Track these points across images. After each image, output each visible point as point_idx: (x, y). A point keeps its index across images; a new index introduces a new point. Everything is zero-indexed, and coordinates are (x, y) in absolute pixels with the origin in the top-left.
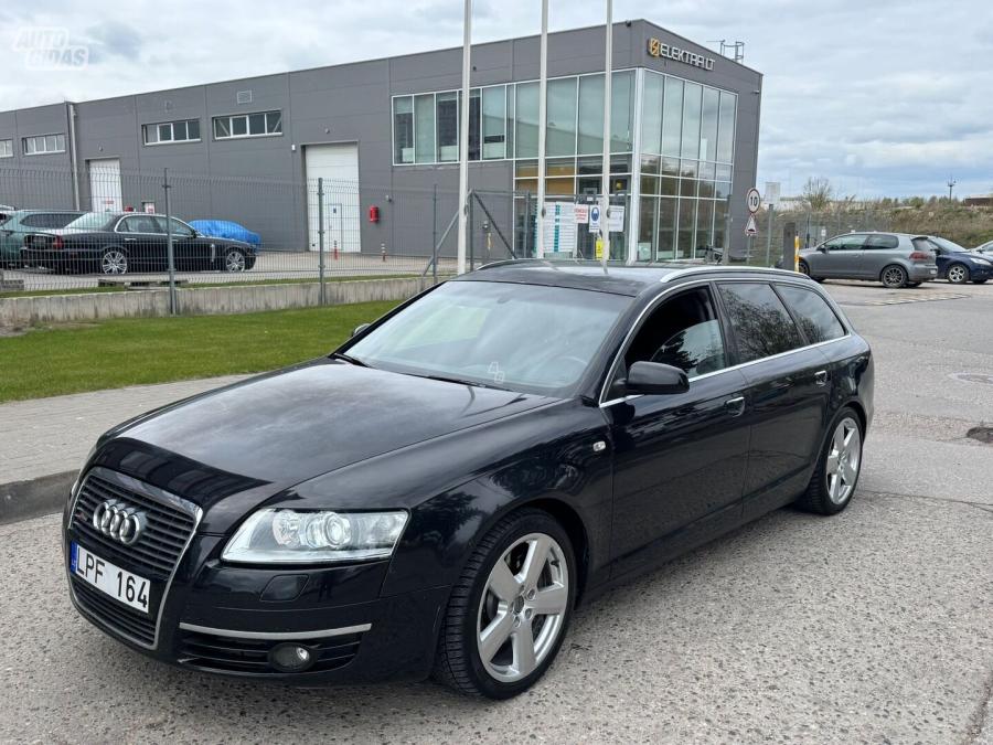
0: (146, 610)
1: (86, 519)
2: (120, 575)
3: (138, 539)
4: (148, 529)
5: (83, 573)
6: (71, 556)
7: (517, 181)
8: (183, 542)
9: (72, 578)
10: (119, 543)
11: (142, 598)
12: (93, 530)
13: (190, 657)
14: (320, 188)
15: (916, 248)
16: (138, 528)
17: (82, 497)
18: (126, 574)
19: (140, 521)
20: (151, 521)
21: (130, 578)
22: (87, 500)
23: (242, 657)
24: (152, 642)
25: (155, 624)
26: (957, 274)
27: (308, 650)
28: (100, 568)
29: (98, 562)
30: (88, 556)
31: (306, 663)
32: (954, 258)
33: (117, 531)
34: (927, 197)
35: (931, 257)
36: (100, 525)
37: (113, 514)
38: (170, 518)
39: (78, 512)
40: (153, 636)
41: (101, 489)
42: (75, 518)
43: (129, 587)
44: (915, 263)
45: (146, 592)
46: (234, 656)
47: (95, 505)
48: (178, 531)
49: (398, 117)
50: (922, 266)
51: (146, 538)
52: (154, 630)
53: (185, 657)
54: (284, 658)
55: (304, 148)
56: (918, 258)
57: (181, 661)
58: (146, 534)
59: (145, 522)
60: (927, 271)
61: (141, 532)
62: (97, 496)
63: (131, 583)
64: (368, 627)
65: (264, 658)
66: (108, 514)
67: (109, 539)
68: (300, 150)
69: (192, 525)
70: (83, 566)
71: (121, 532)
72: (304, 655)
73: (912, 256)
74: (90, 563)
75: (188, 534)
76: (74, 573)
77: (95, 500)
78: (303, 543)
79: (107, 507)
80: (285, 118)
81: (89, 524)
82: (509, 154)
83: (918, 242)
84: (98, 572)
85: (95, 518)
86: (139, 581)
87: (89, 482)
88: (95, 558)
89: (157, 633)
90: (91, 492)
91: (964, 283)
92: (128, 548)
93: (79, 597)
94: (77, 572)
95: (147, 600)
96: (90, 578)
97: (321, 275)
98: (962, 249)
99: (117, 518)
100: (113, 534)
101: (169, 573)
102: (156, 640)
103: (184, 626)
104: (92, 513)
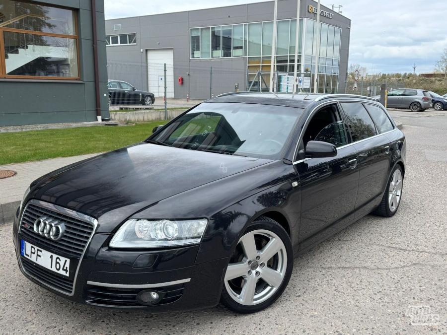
0: (68, 275)
1: (29, 227)
2: (51, 257)
3: (61, 237)
4: (66, 232)
5: (28, 256)
6: (20, 248)
7: (249, 66)
8: (88, 238)
9: (22, 259)
10: (50, 240)
11: (65, 268)
12: (34, 233)
13: (92, 299)
14: (165, 68)
15: (425, 95)
16: (61, 231)
17: (25, 215)
18: (55, 256)
19: (62, 228)
20: (67, 227)
21: (58, 258)
22: (28, 217)
23: (122, 298)
24: (71, 292)
25: (73, 282)
26: (438, 106)
27: (158, 293)
28: (39, 253)
29: (38, 250)
30: (32, 247)
31: (157, 300)
32: (437, 99)
33: (49, 233)
34: (403, 73)
35: (430, 99)
36: (38, 231)
37: (45, 224)
38: (79, 225)
39: (23, 223)
40: (72, 289)
41: (37, 211)
42: (22, 227)
43: (57, 263)
44: (424, 101)
45: (68, 265)
46: (117, 298)
47: (34, 220)
48: (85, 232)
49: (192, 37)
50: (427, 103)
51: (66, 236)
52: (72, 285)
53: (90, 299)
54: (144, 298)
55: (147, 51)
56: (425, 99)
57: (87, 301)
58: (65, 234)
59: (65, 228)
60: (429, 104)
61: (62, 233)
62: (35, 215)
63: (58, 260)
64: (189, 280)
65: (134, 298)
66: (42, 224)
67: (44, 237)
68: (145, 51)
69: (92, 229)
70: (28, 252)
71: (51, 233)
72: (155, 296)
73: (423, 99)
74: (33, 251)
75: (90, 234)
76: (23, 256)
77: (34, 217)
78: (152, 237)
79: (42, 220)
80: (137, 37)
81: (31, 230)
82: (245, 54)
83: (425, 93)
84: (38, 255)
85: (35, 227)
86: (63, 259)
87: (28, 208)
88: (36, 248)
89: (74, 287)
90: (30, 213)
91: (440, 110)
92: (56, 242)
93: (25, 269)
94: (25, 256)
95: (68, 269)
96: (33, 258)
97: (165, 107)
98: (439, 96)
99: (48, 226)
100: (46, 235)
101: (81, 255)
102: (73, 291)
103: (89, 282)
104: (33, 224)
